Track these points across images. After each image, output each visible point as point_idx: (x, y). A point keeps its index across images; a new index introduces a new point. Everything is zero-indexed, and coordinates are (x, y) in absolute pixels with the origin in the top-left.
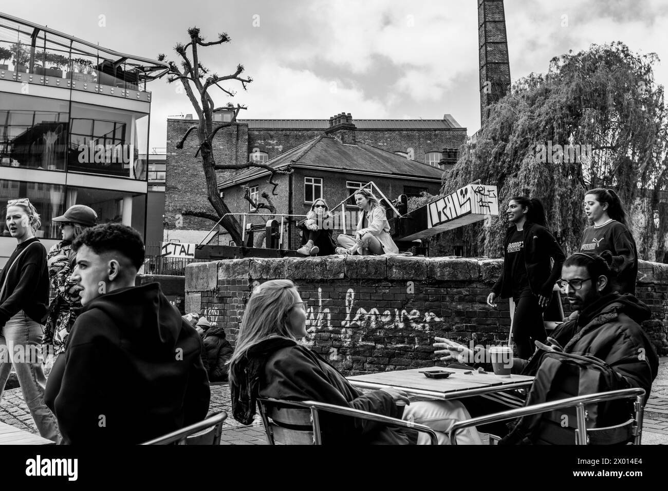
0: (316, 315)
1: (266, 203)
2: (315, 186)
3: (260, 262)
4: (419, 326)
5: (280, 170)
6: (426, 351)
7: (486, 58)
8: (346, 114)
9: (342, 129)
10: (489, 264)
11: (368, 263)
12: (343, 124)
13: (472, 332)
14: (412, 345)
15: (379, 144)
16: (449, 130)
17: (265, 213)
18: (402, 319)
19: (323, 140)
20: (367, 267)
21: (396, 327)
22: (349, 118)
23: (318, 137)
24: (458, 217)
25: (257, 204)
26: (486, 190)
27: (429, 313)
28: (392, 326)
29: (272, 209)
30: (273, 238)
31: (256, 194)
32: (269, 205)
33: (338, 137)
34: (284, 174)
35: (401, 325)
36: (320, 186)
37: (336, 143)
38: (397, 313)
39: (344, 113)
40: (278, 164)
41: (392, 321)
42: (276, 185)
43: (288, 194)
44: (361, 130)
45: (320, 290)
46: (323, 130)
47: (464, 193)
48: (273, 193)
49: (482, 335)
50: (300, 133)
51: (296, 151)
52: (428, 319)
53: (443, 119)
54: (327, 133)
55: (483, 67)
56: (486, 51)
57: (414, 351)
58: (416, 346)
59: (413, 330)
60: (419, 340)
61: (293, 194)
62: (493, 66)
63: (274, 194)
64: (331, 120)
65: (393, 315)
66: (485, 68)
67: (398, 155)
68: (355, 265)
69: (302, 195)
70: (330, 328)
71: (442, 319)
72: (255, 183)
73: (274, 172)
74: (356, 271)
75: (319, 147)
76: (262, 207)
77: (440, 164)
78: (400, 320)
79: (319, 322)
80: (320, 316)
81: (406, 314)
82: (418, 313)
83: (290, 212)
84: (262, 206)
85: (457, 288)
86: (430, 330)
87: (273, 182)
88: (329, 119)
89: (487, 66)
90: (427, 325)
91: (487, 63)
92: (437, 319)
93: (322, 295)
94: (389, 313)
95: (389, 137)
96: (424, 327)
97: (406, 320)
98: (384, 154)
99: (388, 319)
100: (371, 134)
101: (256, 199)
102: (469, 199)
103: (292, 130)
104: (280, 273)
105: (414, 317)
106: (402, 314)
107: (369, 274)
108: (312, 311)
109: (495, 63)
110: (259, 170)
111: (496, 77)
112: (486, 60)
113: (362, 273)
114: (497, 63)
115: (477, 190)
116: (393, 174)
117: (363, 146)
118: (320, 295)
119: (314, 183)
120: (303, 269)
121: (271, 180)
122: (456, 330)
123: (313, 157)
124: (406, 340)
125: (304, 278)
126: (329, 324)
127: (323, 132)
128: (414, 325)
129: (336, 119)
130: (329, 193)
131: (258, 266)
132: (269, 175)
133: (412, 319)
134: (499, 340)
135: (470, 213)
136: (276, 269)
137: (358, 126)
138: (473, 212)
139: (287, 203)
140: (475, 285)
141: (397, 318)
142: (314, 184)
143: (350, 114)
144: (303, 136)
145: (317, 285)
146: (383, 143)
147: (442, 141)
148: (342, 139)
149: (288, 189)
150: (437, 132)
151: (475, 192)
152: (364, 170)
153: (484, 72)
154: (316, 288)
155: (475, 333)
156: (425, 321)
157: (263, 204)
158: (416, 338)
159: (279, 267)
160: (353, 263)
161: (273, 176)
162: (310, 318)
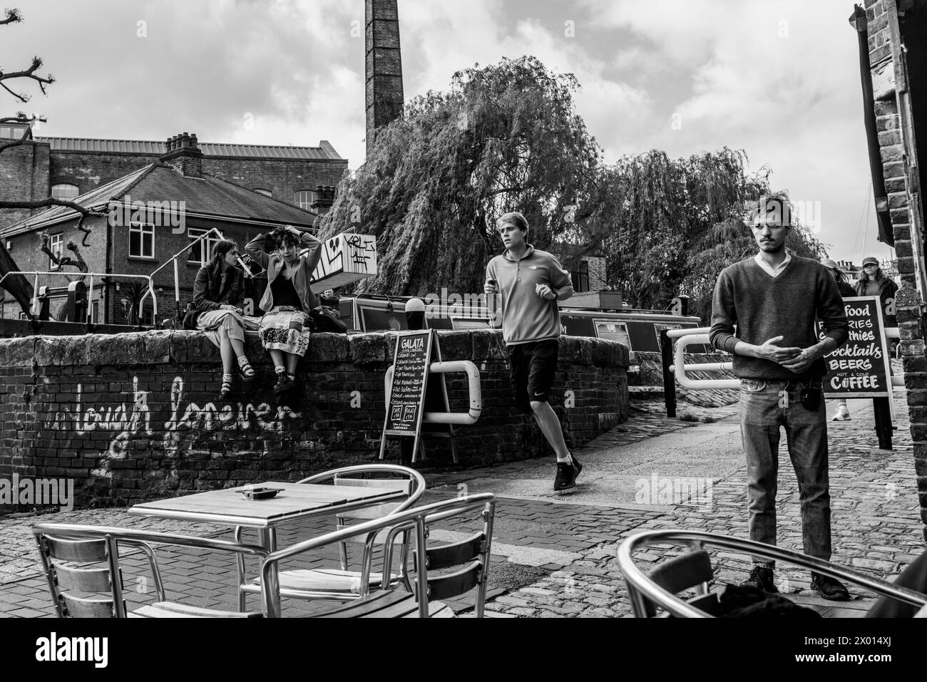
0: (129, 416)
1: (74, 257)
2: (144, 234)
3: (51, 342)
4: (270, 425)
5: (94, 211)
6: (278, 458)
7: (374, 68)
8: (190, 135)
9: (183, 155)
10: (360, 339)
11: (203, 341)
12: (185, 148)
13: (337, 430)
14: (260, 452)
15: (235, 178)
16: (326, 161)
17: (73, 271)
18: (247, 416)
19: (156, 170)
20: (201, 347)
21: (239, 427)
22: (193, 141)
23: (150, 165)
24: (326, 277)
25: (61, 259)
26: (362, 241)
27: (283, 407)
28: (234, 427)
29: (82, 265)
30: (78, 306)
31: (60, 244)
32: (77, 260)
33: (178, 167)
34: (99, 217)
35: (246, 425)
36: (151, 235)
37: (175, 174)
38: (241, 409)
39: (187, 133)
40: (93, 202)
41: (233, 420)
42: (88, 232)
43: (105, 244)
44: (210, 158)
45: (135, 380)
46: (157, 155)
47: (334, 244)
48: (83, 243)
49: (349, 434)
50: (125, 160)
51: (118, 184)
52: (281, 415)
53: (318, 146)
54: (162, 160)
55: (369, 79)
56: (374, 59)
57: (261, 460)
58: (265, 453)
59: (260, 431)
60: (268, 444)
61: (113, 245)
62: (383, 78)
63: (84, 245)
64: (168, 143)
65: (235, 411)
66: (372, 81)
67: (258, 193)
68: (184, 343)
69: (127, 246)
70: (149, 433)
71: (299, 414)
72: (58, 229)
73: (86, 214)
74: (185, 351)
75: (151, 179)
76: (66, 264)
77: (313, 207)
78: (245, 417)
79: (134, 425)
80: (136, 417)
81: (252, 409)
82: (268, 408)
83: (108, 271)
84: (68, 262)
85: (320, 373)
86: (284, 429)
87: (84, 227)
88: (166, 140)
89: (374, 79)
90: (279, 423)
91: (375, 74)
92: (293, 415)
93: (138, 386)
94: (230, 409)
95: (247, 169)
96: (275, 426)
97: (252, 418)
98: (240, 192)
99: (228, 417)
100: (223, 163)
101: (59, 253)
102: (341, 253)
103: (114, 155)
104: (79, 357)
105: (263, 413)
106: (247, 409)
107: (204, 356)
108: (124, 409)
109: (385, 75)
110: (65, 211)
111: (385, 93)
112: (374, 71)
113: (195, 355)
114: (388, 75)
115: (351, 241)
116: (250, 219)
117: (213, 179)
118: (135, 386)
119: (143, 230)
120: (112, 351)
121: (80, 224)
122: (317, 429)
123: (143, 193)
124: (252, 444)
125: (113, 364)
126: (147, 428)
127: (157, 159)
128: (263, 424)
129: (175, 141)
130: (164, 244)
131: (47, 347)
132: (78, 218)
133: (261, 416)
134: (370, 440)
135: (341, 271)
136: (74, 351)
137: (206, 152)
138: (345, 270)
139: (105, 258)
140: (342, 368)
141: (241, 416)
142: (142, 232)
143: (194, 135)
144: (129, 163)
145: (131, 373)
146: (240, 177)
147: (317, 177)
148: (184, 169)
149: (105, 238)
150: (310, 164)
151: (349, 243)
152: (211, 212)
153: (371, 86)
154: (130, 377)
155: (340, 432)
156: (278, 417)
157: (69, 259)
158: (265, 442)
159: (78, 348)
160: (182, 341)
161: (83, 218)
162: (121, 420)
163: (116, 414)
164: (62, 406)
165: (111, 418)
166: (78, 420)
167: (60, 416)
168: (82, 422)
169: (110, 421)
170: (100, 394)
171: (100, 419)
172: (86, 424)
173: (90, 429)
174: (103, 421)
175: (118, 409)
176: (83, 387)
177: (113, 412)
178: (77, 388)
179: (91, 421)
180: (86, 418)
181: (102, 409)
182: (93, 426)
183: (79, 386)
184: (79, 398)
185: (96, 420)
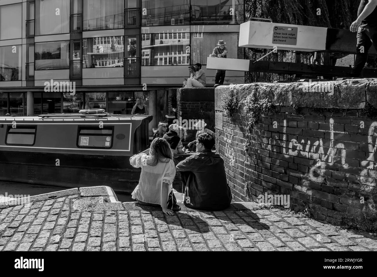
0: (326, 150)
3: (265, 88)
45: (332, 121)
70: (346, 166)
79: (330, 158)
80: (332, 152)
93: (334, 127)
104: (284, 100)
108: (321, 144)
118: (332, 127)
125: (311, 107)
126: (343, 162)
131: (261, 92)
136: (280, 95)
145: (328, 114)
154: (326, 119)
159: (283, 93)
162: (319, 152)
163: (315, 147)
164: (273, 134)
165: (310, 149)
166: (284, 146)
167: (272, 142)
168: (287, 149)
169: (310, 151)
170: (301, 130)
171: (301, 148)
172: (290, 151)
173: (293, 155)
174: (304, 150)
175: (317, 143)
176: (288, 122)
177: (312, 146)
178: (283, 122)
179: (294, 148)
180: (291, 146)
181: (303, 141)
182: (295, 153)
183: (285, 121)
184: (285, 130)
185: (298, 148)
